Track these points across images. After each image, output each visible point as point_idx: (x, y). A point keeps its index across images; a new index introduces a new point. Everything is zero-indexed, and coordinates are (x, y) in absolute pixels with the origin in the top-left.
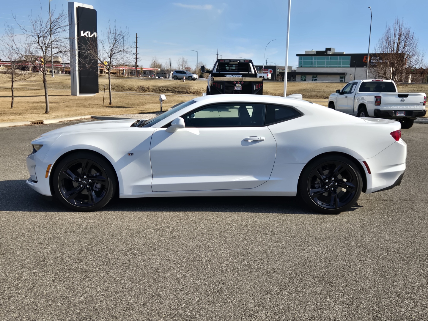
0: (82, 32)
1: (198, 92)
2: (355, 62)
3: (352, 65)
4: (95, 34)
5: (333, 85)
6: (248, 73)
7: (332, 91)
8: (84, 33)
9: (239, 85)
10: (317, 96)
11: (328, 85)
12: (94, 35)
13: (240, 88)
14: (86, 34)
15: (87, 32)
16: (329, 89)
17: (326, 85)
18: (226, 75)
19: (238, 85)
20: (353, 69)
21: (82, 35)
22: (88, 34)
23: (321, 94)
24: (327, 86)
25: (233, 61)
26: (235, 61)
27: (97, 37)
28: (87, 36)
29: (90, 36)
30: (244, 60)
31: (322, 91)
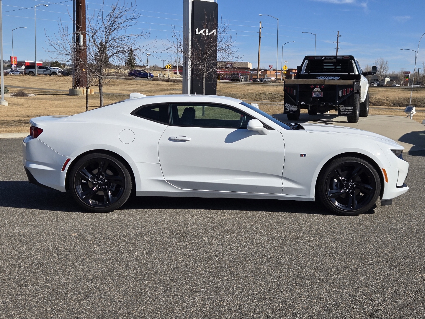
0: (197, 30)
1: (380, 102)
4: (215, 31)
6: (349, 74)
8: (199, 31)
9: (318, 90)
12: (214, 33)
13: (319, 94)
14: (202, 32)
15: (204, 30)
18: (317, 77)
19: (316, 90)
21: (197, 33)
22: (204, 32)
25: (329, 58)
26: (331, 58)
27: (217, 35)
28: (203, 34)
29: (207, 34)
30: (343, 56)
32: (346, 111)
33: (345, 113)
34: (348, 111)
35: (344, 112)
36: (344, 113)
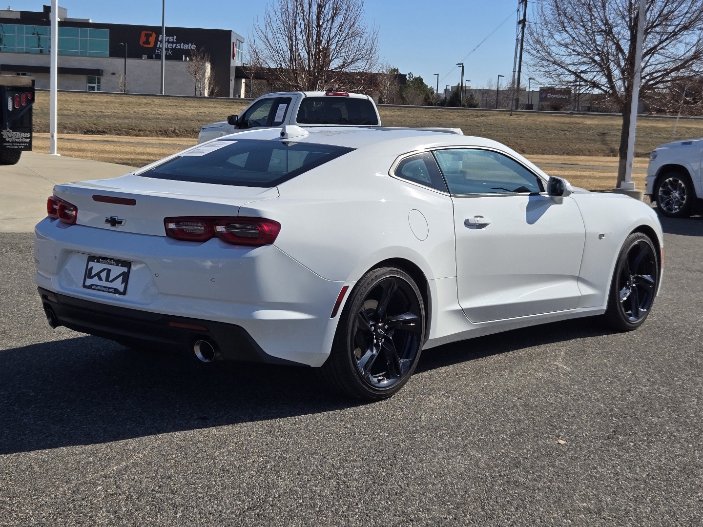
2: (125, 44)
3: (116, 52)
5: (97, 100)
7: (100, 114)
10: (65, 128)
11: (85, 99)
16: (90, 108)
17: (78, 99)
20: (119, 62)
23: (73, 122)
24: (82, 102)
31: (73, 115)
32: (17, 140)
33: (15, 146)
34: (20, 140)
35: (13, 142)
36: (13, 146)
